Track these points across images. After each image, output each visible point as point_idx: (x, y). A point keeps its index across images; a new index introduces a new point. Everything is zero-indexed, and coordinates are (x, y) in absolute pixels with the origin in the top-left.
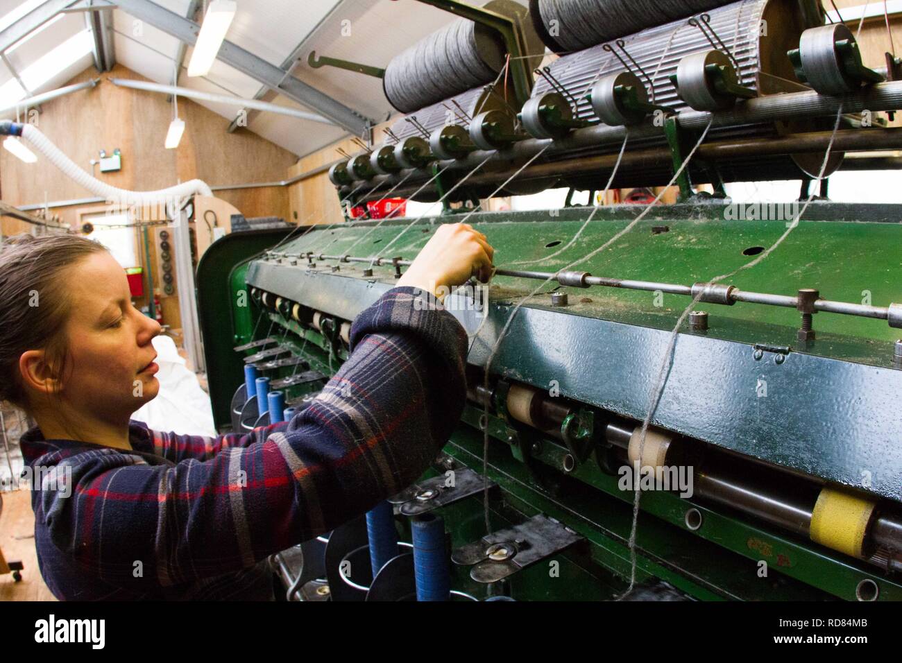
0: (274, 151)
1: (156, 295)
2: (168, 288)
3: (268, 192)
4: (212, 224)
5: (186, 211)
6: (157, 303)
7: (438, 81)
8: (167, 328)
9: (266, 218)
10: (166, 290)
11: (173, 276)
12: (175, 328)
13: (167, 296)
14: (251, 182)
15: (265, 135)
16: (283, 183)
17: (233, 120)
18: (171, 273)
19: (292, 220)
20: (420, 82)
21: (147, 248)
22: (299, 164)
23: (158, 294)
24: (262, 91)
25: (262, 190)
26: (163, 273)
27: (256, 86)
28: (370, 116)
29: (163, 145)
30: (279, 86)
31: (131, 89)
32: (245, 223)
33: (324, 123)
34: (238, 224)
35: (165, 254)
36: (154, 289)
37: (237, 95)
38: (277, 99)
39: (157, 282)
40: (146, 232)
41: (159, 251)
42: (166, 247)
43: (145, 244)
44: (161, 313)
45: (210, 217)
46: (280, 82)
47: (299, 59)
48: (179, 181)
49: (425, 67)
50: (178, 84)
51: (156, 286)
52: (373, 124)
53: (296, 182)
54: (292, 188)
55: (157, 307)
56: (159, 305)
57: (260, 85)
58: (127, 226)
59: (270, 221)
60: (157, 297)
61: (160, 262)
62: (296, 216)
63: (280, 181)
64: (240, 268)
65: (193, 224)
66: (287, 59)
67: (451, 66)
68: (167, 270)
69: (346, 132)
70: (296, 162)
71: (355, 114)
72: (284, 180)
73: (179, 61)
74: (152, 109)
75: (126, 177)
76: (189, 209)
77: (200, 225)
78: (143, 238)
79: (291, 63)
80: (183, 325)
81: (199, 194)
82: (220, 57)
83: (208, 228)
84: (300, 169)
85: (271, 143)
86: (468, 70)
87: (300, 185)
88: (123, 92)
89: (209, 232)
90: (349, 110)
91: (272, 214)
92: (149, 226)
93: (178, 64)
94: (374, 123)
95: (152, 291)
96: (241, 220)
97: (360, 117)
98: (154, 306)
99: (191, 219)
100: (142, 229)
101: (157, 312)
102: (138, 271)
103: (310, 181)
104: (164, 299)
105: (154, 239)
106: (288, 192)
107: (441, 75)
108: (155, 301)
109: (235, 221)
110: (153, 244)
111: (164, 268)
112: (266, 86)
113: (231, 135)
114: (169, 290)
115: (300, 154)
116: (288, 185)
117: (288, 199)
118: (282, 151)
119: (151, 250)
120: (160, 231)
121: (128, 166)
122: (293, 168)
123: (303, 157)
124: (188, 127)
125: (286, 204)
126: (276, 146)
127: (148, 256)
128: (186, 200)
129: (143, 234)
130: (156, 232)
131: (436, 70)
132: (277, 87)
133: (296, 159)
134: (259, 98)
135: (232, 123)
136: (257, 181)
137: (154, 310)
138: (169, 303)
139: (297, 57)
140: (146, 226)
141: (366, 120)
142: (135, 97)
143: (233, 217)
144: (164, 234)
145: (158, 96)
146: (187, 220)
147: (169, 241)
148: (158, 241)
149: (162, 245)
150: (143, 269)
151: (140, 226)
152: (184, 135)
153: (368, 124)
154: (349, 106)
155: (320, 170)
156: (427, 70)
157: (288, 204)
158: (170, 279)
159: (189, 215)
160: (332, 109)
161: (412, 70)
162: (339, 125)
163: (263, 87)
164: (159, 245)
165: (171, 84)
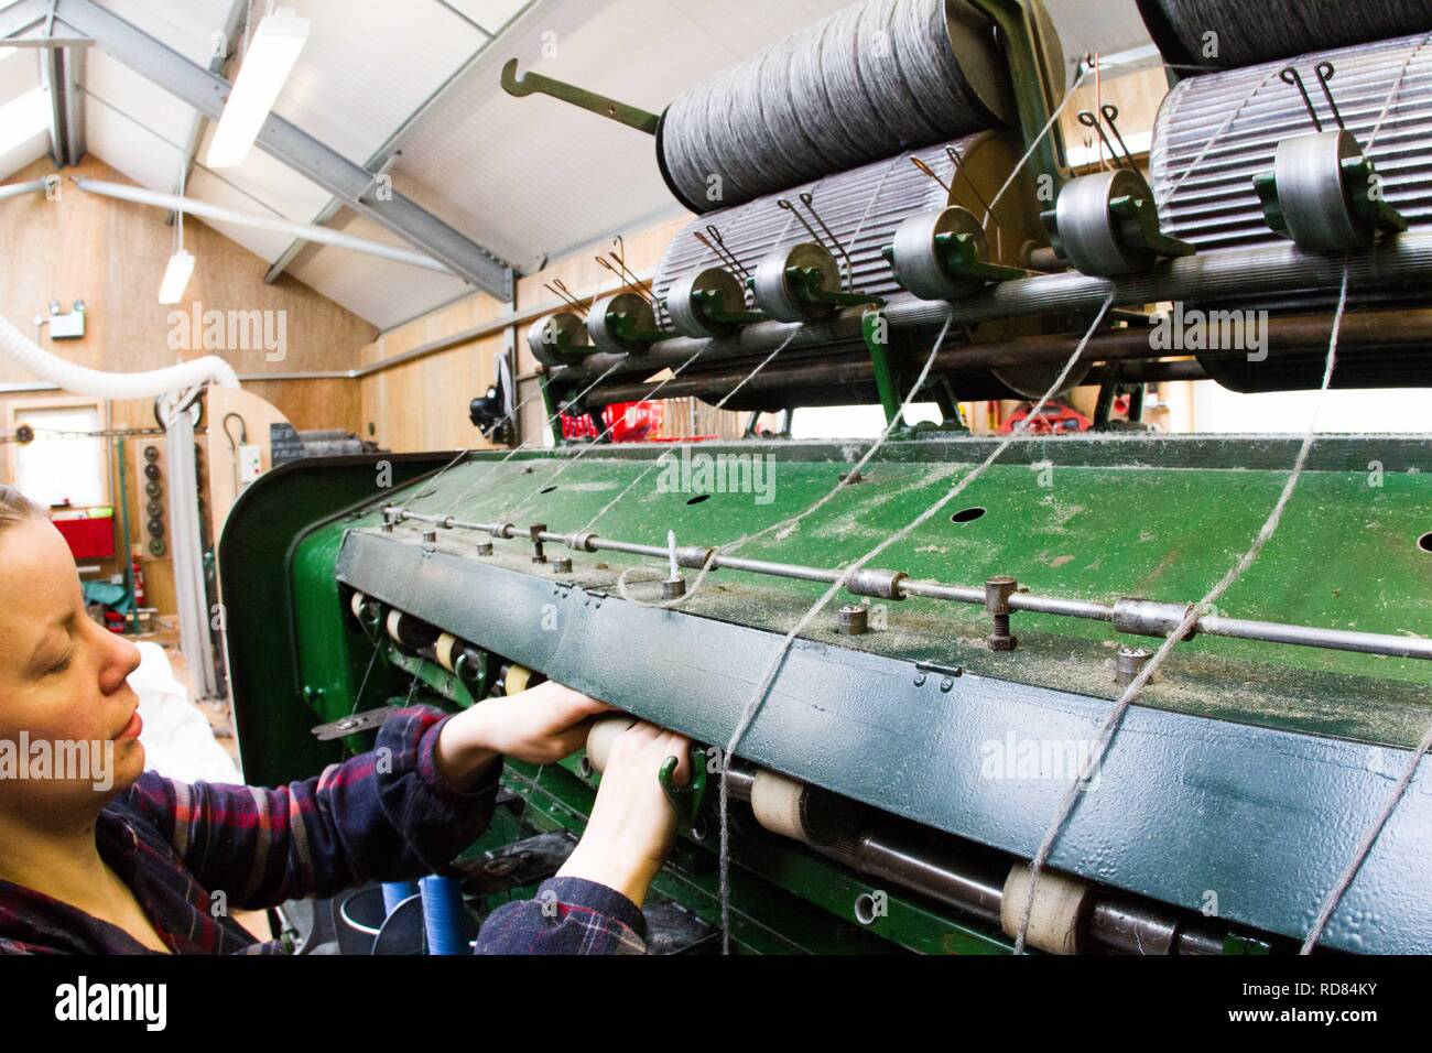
0: (338, 318)
1: (135, 556)
2: (156, 544)
3: (328, 387)
4: (237, 438)
5: (190, 413)
6: (137, 570)
7: (820, 131)
8: (152, 614)
9: (325, 432)
10: (152, 548)
11: (166, 524)
12: (167, 613)
13: (153, 558)
14: (298, 369)
15: (326, 289)
16: (352, 374)
17: (273, 262)
18: (163, 519)
19: (367, 437)
20: (768, 136)
21: (122, 474)
22: (381, 341)
23: (139, 554)
24: (329, 208)
25: (318, 383)
26: (149, 519)
27: (320, 199)
28: (513, 261)
29: (157, 299)
30: (361, 200)
31: (108, 199)
32: (296, 438)
33: (432, 269)
34: (283, 440)
35: (152, 487)
36: (133, 545)
37: (282, 216)
38: (351, 226)
39: (138, 534)
40: (122, 446)
41: (142, 481)
42: (154, 474)
43: (120, 467)
44: (143, 587)
45: (234, 424)
46: (360, 195)
47: (399, 153)
48: (180, 360)
49: (790, 98)
50: (187, 193)
51: (136, 540)
52: (518, 276)
53: (374, 373)
54: (368, 382)
55: (137, 577)
56: (140, 574)
57: (328, 196)
58: (90, 434)
59: (333, 438)
60: (137, 559)
61: (143, 499)
62: (372, 430)
63: (348, 369)
64: (311, 538)
65: (201, 437)
66: (376, 154)
67: (866, 93)
68: (156, 513)
69: (471, 287)
70: (376, 340)
71: (488, 254)
72: (354, 368)
73: (190, 150)
74: (140, 234)
75: (92, 349)
76: (195, 409)
77: (215, 441)
78: (117, 456)
79: (383, 159)
80: (180, 610)
81: (216, 383)
82: (261, 141)
83: (230, 445)
84: (382, 351)
85: (335, 305)
86: (916, 104)
87: (382, 378)
88: (94, 203)
89: (231, 451)
90: (480, 248)
91: (332, 425)
92: (127, 437)
93: (188, 156)
94: (521, 271)
95: (128, 549)
96: (288, 434)
97: (496, 260)
98: (131, 574)
99: (200, 427)
100: (116, 441)
101: (137, 586)
102: (107, 513)
103: (400, 371)
104: (149, 563)
105: (134, 459)
106: (359, 387)
107: (833, 115)
108: (133, 566)
109: (278, 435)
110: (133, 469)
111: (149, 509)
112: (338, 199)
113: (269, 287)
114: (157, 549)
115: (382, 327)
116: (360, 378)
117: (360, 400)
118: (351, 318)
119: (129, 476)
120: (144, 448)
121: (96, 330)
122: (371, 348)
123: (388, 330)
124: (199, 268)
125: (355, 409)
126: (343, 310)
127: (124, 488)
128: (192, 394)
129: (116, 451)
130: (138, 447)
131: (819, 105)
132: (356, 201)
133: (375, 334)
134: (321, 223)
135: (272, 267)
136: (311, 367)
137: (131, 580)
138: (157, 571)
139: (396, 150)
140: (122, 435)
141: (505, 266)
142: (112, 213)
143: (275, 427)
144: (150, 452)
145: (152, 212)
146: (192, 429)
147: (160, 464)
148: (141, 463)
149: (147, 470)
150: (114, 509)
151: (112, 436)
152: (190, 284)
153: (508, 274)
154: (479, 242)
155: (419, 352)
156: (793, 105)
157: (360, 408)
158: (159, 529)
159: (195, 422)
160: (448, 244)
161: (748, 106)
162: (460, 274)
163: (334, 199)
164: (143, 472)
165: (175, 192)
